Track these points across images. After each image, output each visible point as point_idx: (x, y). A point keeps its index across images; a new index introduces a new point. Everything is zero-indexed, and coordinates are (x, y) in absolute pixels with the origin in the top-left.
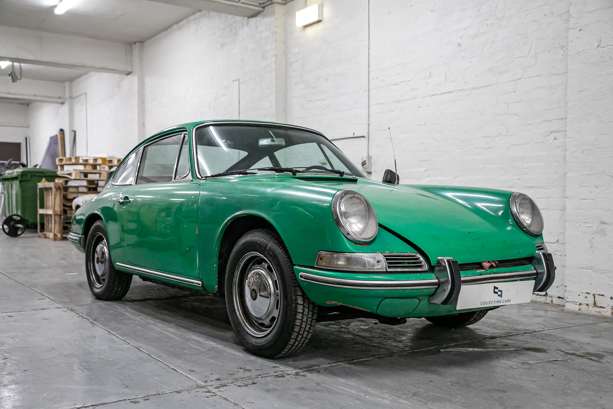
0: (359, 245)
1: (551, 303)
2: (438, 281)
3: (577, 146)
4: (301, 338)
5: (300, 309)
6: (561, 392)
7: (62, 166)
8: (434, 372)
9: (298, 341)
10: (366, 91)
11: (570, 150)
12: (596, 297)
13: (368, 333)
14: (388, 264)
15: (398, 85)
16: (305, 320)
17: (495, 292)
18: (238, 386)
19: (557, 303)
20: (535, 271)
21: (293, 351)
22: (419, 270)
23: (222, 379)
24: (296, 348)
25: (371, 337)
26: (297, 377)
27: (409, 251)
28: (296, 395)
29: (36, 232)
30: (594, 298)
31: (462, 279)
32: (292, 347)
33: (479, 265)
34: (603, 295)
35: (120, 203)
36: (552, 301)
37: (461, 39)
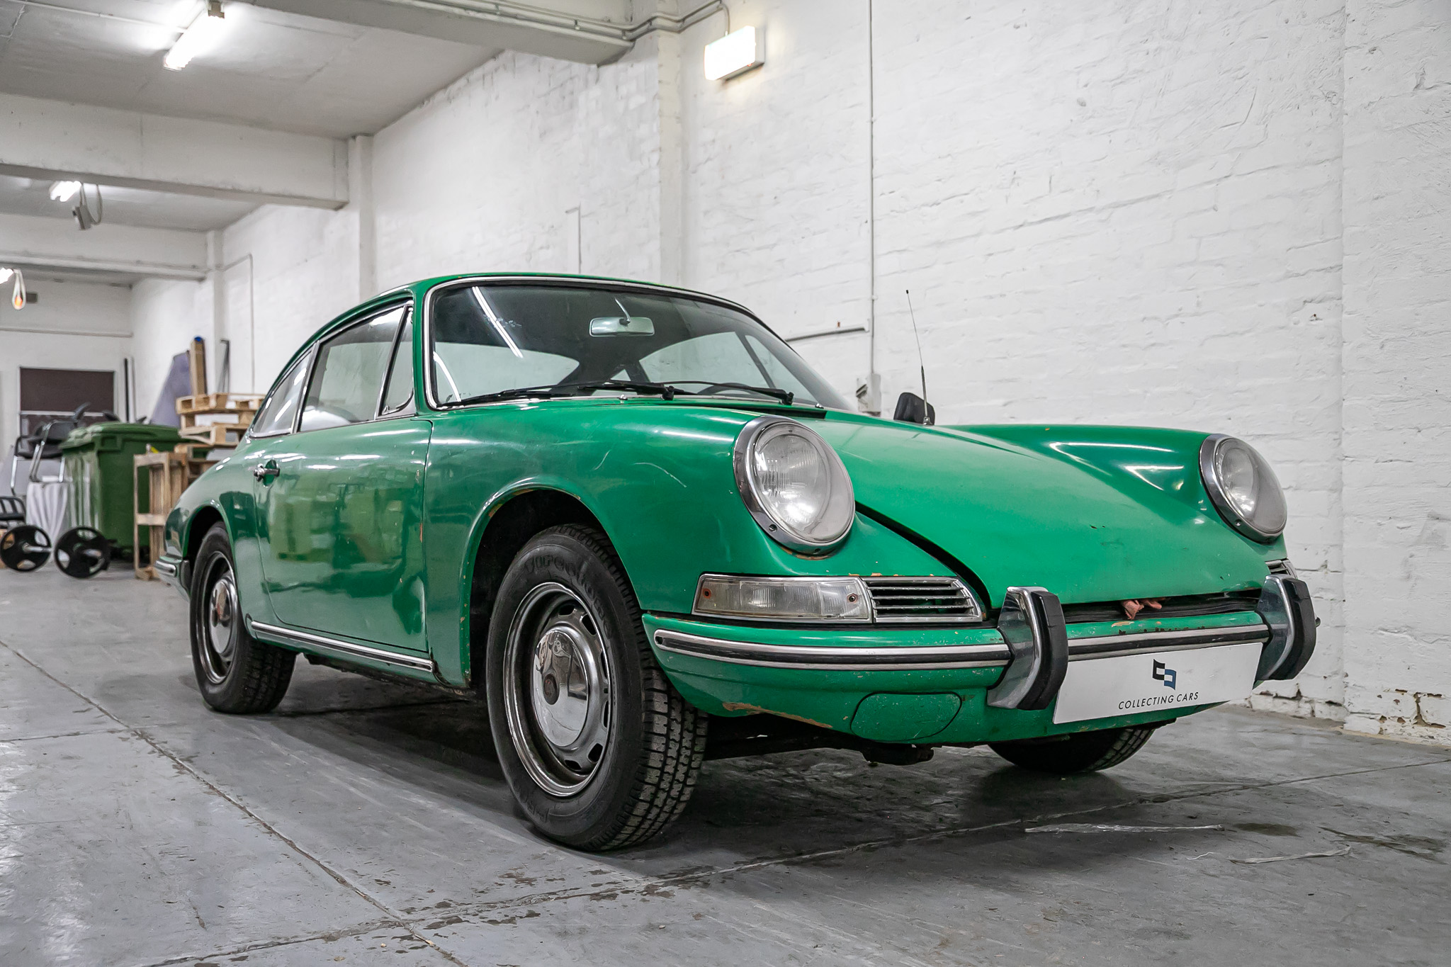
0: (804, 557)
1: (1310, 716)
2: (1008, 649)
3: (1369, 332)
4: (665, 800)
5: (660, 725)
6: (1333, 937)
7: (191, 417)
8: (999, 885)
9: (657, 806)
10: (866, 222)
11: (1351, 342)
12: (1421, 700)
13: (851, 787)
14: (876, 606)
15: (939, 205)
16: (673, 753)
17: (1156, 676)
18: (491, 922)
19: (1325, 718)
20: (1265, 628)
21: (647, 831)
22: (960, 619)
23: (453, 905)
24: (652, 824)
25: (857, 798)
26: (647, 897)
27: (933, 572)
28: (634, 947)
29: (132, 568)
30: (1418, 702)
31: (1071, 643)
32: (641, 823)
33: (1116, 609)
34: (1439, 696)
35: (258, 478)
36: (1313, 711)
37: (1085, 88)
